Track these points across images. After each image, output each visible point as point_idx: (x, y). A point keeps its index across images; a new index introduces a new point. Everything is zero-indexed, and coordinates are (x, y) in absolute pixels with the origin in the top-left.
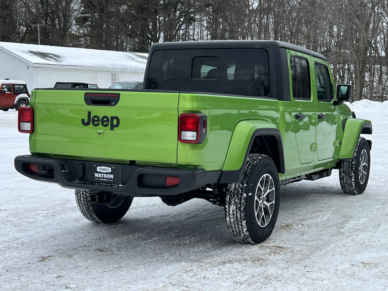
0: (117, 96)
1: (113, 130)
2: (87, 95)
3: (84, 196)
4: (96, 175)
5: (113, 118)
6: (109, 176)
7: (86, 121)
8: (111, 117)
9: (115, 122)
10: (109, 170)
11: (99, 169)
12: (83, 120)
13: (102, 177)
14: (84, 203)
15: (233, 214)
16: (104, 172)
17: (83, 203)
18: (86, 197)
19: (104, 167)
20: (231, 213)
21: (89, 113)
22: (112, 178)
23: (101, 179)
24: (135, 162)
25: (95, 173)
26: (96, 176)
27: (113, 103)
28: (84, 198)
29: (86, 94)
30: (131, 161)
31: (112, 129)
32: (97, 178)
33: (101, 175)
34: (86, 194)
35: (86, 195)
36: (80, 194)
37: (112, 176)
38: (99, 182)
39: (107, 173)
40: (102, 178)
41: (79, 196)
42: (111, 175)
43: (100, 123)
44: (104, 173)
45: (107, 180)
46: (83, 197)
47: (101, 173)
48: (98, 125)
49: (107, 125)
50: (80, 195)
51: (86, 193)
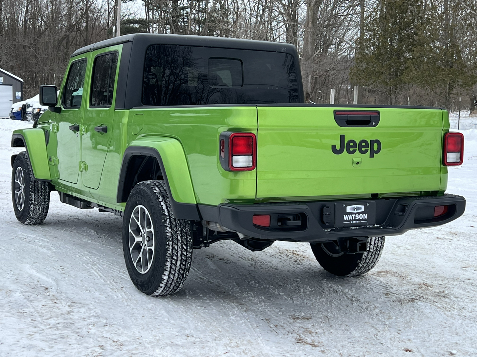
0: (376, 114)
1: (373, 157)
3: (183, 258)
4: (346, 217)
5: (372, 142)
6: (362, 216)
7: (338, 148)
8: (371, 141)
9: (376, 147)
10: (362, 208)
11: (348, 209)
12: (334, 148)
13: (354, 219)
14: (180, 269)
16: (356, 212)
17: (177, 269)
18: (186, 259)
19: (356, 206)
21: (342, 137)
22: (366, 218)
23: (351, 222)
24: (377, 195)
25: (344, 216)
26: (345, 219)
27: (374, 123)
28: (183, 261)
31: (372, 156)
32: (346, 221)
33: (352, 217)
34: (187, 254)
35: (186, 256)
36: (177, 256)
37: (365, 216)
39: (359, 213)
40: (353, 220)
41: (176, 258)
42: (364, 215)
43: (357, 149)
44: (355, 214)
45: (359, 222)
47: (352, 214)
48: (354, 152)
49: (365, 152)
50: (177, 258)
51: (187, 253)
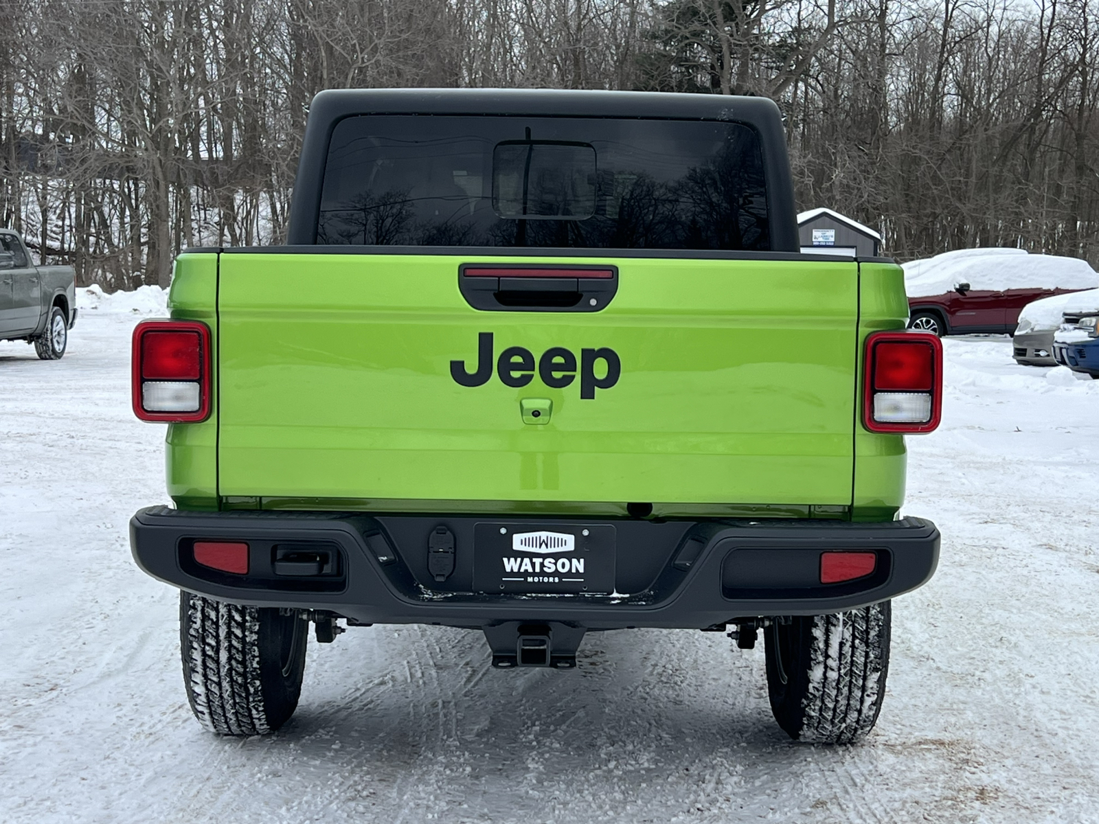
0: (609, 274)
1: (593, 397)
2: (468, 272)
3: (235, 643)
4: (510, 565)
5: (590, 355)
6: (564, 566)
7: (472, 368)
8: (584, 351)
9: (601, 369)
10: (569, 542)
11: (519, 541)
12: (457, 369)
13: (537, 570)
14: (231, 669)
15: (841, 655)
16: (543, 550)
17: (223, 672)
18: (244, 648)
19: (544, 535)
20: (834, 651)
21: (486, 341)
22: (581, 570)
23: (530, 579)
24: (647, 507)
25: (505, 560)
26: (508, 569)
27: (593, 302)
28: (234, 651)
29: (464, 269)
30: (632, 506)
31: (587, 393)
32: (512, 574)
33: (533, 565)
34: (245, 636)
35: (243, 640)
36: (217, 637)
37: (579, 565)
38: (520, 587)
39: (556, 556)
40: (534, 574)
41: (213, 643)
42: (574, 561)
43: (536, 373)
44: (544, 556)
45: (557, 580)
46: (231, 646)
47: (531, 556)
48: (524, 381)
49: (566, 381)
50: (218, 642)
51: (243, 632)
